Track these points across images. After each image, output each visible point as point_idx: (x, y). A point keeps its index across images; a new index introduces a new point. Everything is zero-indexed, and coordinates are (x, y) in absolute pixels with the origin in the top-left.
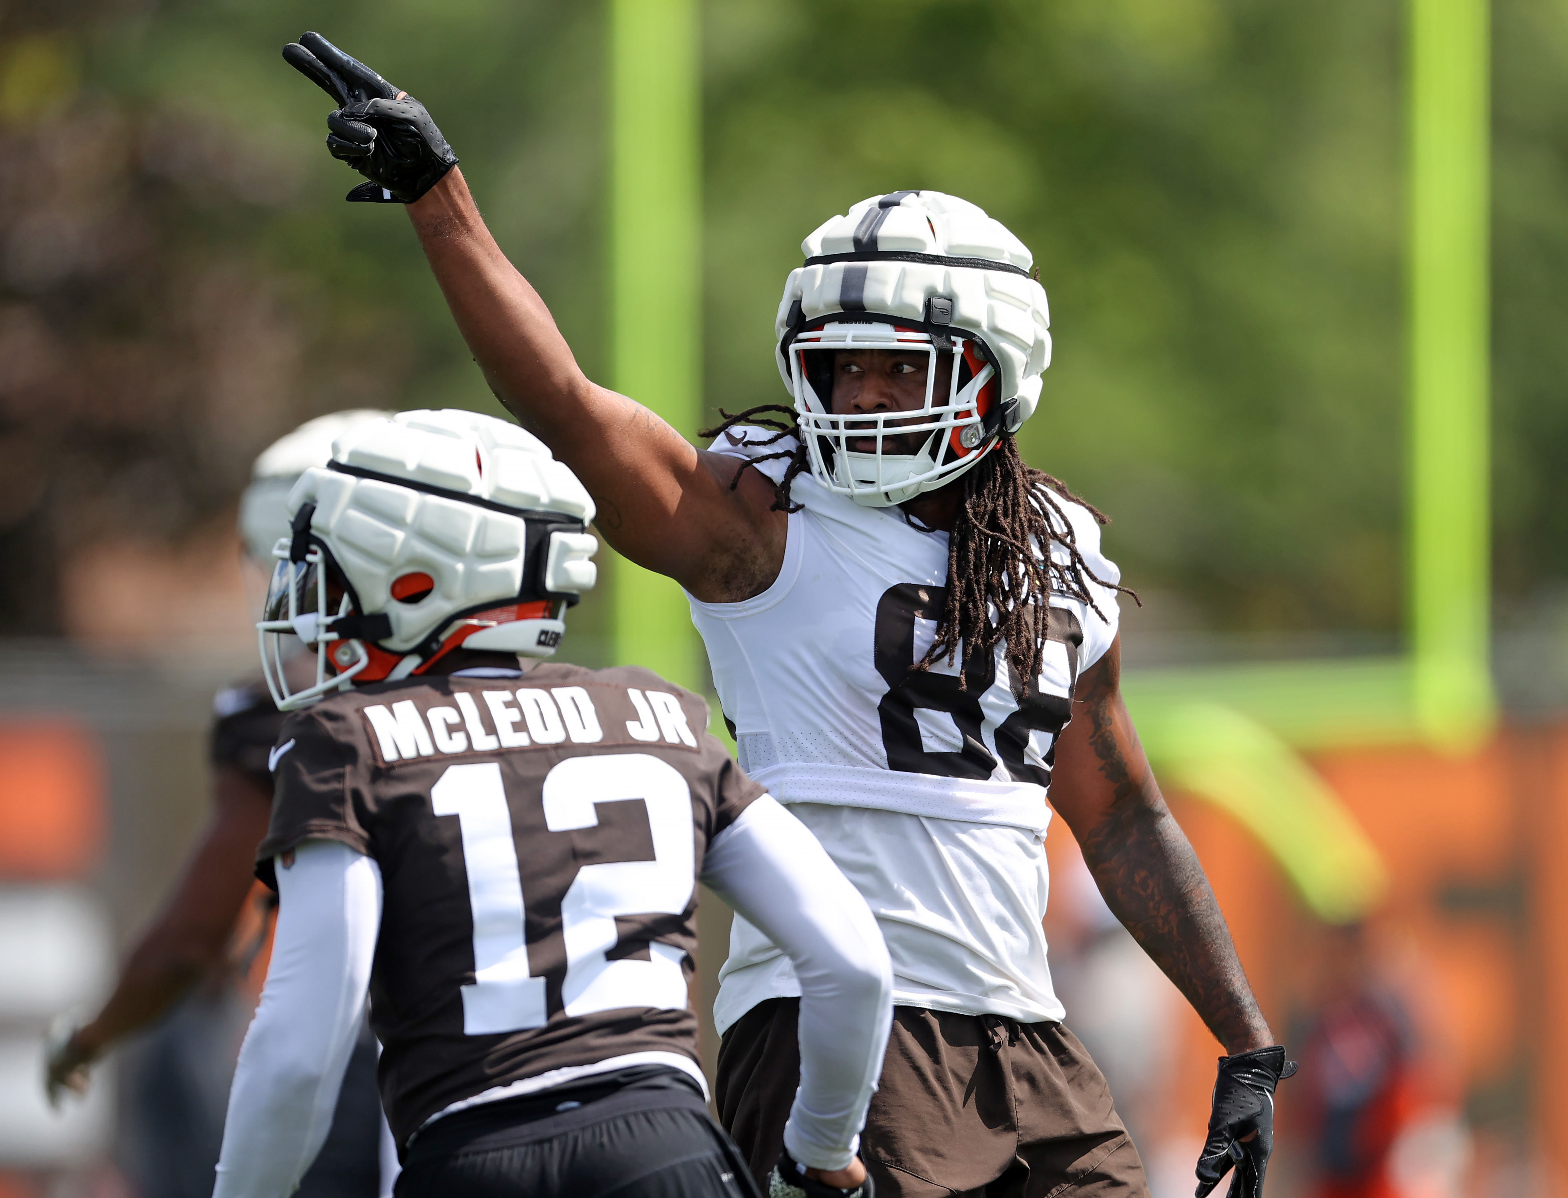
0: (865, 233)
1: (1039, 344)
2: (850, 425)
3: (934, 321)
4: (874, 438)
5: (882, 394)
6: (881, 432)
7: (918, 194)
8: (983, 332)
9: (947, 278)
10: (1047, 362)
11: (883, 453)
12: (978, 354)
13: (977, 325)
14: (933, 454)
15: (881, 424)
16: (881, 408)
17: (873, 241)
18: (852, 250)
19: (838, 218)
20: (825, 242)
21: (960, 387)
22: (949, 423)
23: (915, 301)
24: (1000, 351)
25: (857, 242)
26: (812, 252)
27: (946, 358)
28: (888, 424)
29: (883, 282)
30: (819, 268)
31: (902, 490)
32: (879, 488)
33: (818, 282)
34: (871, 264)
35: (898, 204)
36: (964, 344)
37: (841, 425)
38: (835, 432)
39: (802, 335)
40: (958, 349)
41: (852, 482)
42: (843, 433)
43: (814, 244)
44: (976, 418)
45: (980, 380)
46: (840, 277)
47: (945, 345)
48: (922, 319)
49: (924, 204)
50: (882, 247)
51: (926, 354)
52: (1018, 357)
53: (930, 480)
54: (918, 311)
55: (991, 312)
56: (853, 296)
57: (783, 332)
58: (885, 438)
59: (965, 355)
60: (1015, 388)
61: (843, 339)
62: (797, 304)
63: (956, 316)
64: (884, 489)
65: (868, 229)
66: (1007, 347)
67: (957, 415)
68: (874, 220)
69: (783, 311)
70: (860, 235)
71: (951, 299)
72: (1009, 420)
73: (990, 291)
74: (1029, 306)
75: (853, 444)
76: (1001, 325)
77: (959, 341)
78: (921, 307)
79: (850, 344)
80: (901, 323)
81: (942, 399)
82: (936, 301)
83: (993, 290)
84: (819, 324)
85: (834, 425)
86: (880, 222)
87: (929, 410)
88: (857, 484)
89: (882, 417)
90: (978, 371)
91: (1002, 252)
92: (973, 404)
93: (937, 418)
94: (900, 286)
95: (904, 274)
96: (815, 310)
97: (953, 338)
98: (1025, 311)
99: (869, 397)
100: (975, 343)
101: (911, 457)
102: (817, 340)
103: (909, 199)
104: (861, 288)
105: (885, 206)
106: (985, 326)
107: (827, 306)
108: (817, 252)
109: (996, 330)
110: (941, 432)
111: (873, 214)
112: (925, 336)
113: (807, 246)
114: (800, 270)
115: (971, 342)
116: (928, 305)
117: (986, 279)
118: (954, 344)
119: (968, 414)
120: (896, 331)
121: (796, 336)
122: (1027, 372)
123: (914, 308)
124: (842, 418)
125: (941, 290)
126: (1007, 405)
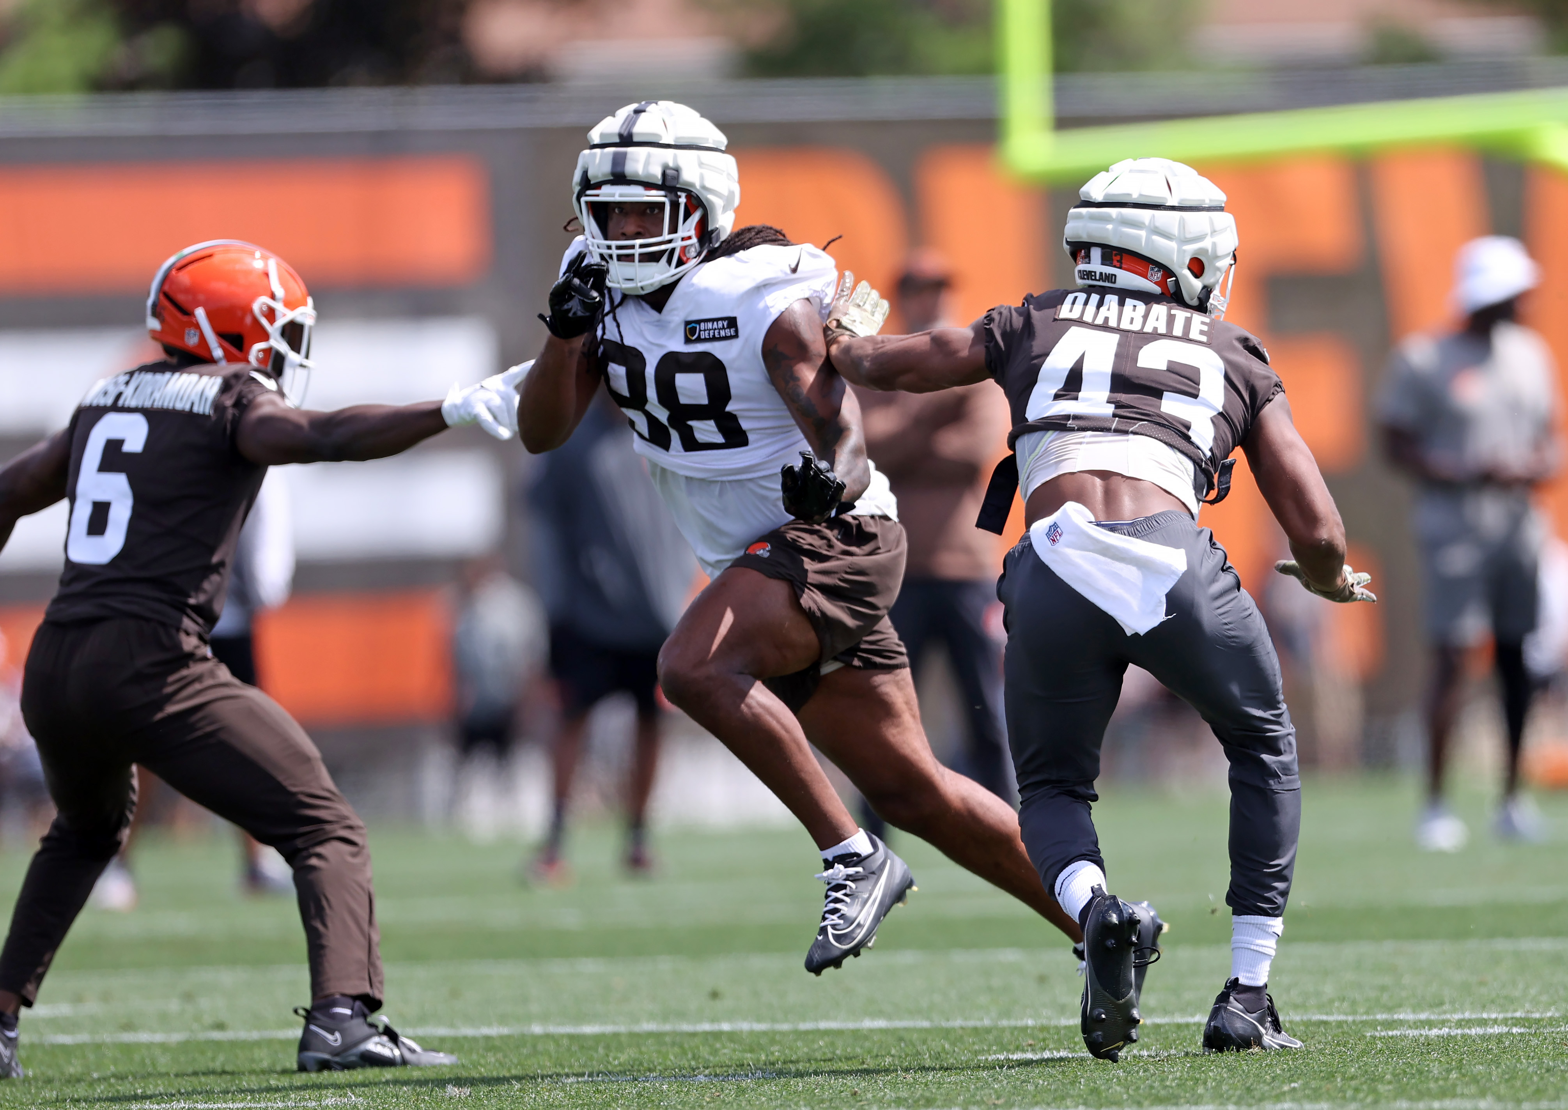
0: (625, 130)
1: (732, 193)
2: (619, 248)
3: (668, 184)
4: (633, 255)
5: (639, 226)
6: (637, 251)
7: (657, 104)
8: (697, 188)
9: (675, 157)
10: (737, 202)
11: (640, 261)
12: (694, 202)
13: (693, 185)
14: (669, 262)
15: (637, 246)
16: (638, 235)
17: (630, 135)
18: (617, 140)
19: (609, 119)
20: (602, 135)
21: (685, 220)
22: (678, 244)
23: (656, 172)
24: (707, 200)
25: (621, 136)
26: (593, 141)
27: (675, 206)
28: (642, 246)
29: (637, 161)
30: (598, 151)
31: (652, 285)
32: (637, 284)
33: (597, 161)
34: (630, 150)
35: (644, 111)
36: (686, 197)
37: (614, 247)
38: (609, 252)
39: (589, 192)
40: (683, 200)
41: (621, 280)
42: (615, 252)
43: (595, 136)
44: (694, 240)
45: (696, 217)
46: (610, 158)
47: (674, 198)
48: (660, 183)
49: (661, 110)
50: (636, 139)
51: (663, 204)
52: (717, 202)
53: (667, 278)
54: (658, 178)
55: (702, 177)
56: (619, 170)
57: (577, 189)
58: (640, 255)
59: (688, 204)
60: (715, 220)
61: (613, 195)
62: (585, 173)
63: (681, 180)
64: (639, 285)
65: (627, 127)
66: (711, 197)
67: (683, 239)
68: (631, 121)
69: (577, 176)
70: (622, 132)
71: (677, 170)
72: (714, 240)
73: (701, 164)
74: (724, 171)
75: (620, 258)
76: (708, 184)
77: (683, 195)
78: (659, 176)
79: (617, 199)
80: (648, 185)
81: (674, 229)
82: (669, 172)
83: (702, 164)
84: (598, 186)
85: (609, 247)
86: (634, 123)
87: (666, 236)
88: (623, 281)
89: (638, 242)
90: (695, 211)
91: (707, 139)
92: (692, 233)
93: (670, 241)
94: (647, 163)
95: (649, 156)
96: (596, 177)
97: (679, 193)
98: (722, 174)
99: (631, 228)
100: (692, 196)
101: (654, 264)
102: (598, 196)
103: (651, 108)
104: (624, 164)
105: (637, 112)
106: (698, 187)
107: (604, 175)
108: (596, 140)
109: (704, 187)
110: (673, 250)
111: (630, 118)
112: (662, 193)
113: (590, 136)
114: (587, 152)
115: (690, 195)
116: (664, 174)
117: (699, 158)
118: (680, 197)
119: (690, 238)
120: (646, 190)
121: (585, 192)
122: (725, 209)
123: (655, 177)
124: (614, 243)
125: (671, 164)
126: (712, 232)
